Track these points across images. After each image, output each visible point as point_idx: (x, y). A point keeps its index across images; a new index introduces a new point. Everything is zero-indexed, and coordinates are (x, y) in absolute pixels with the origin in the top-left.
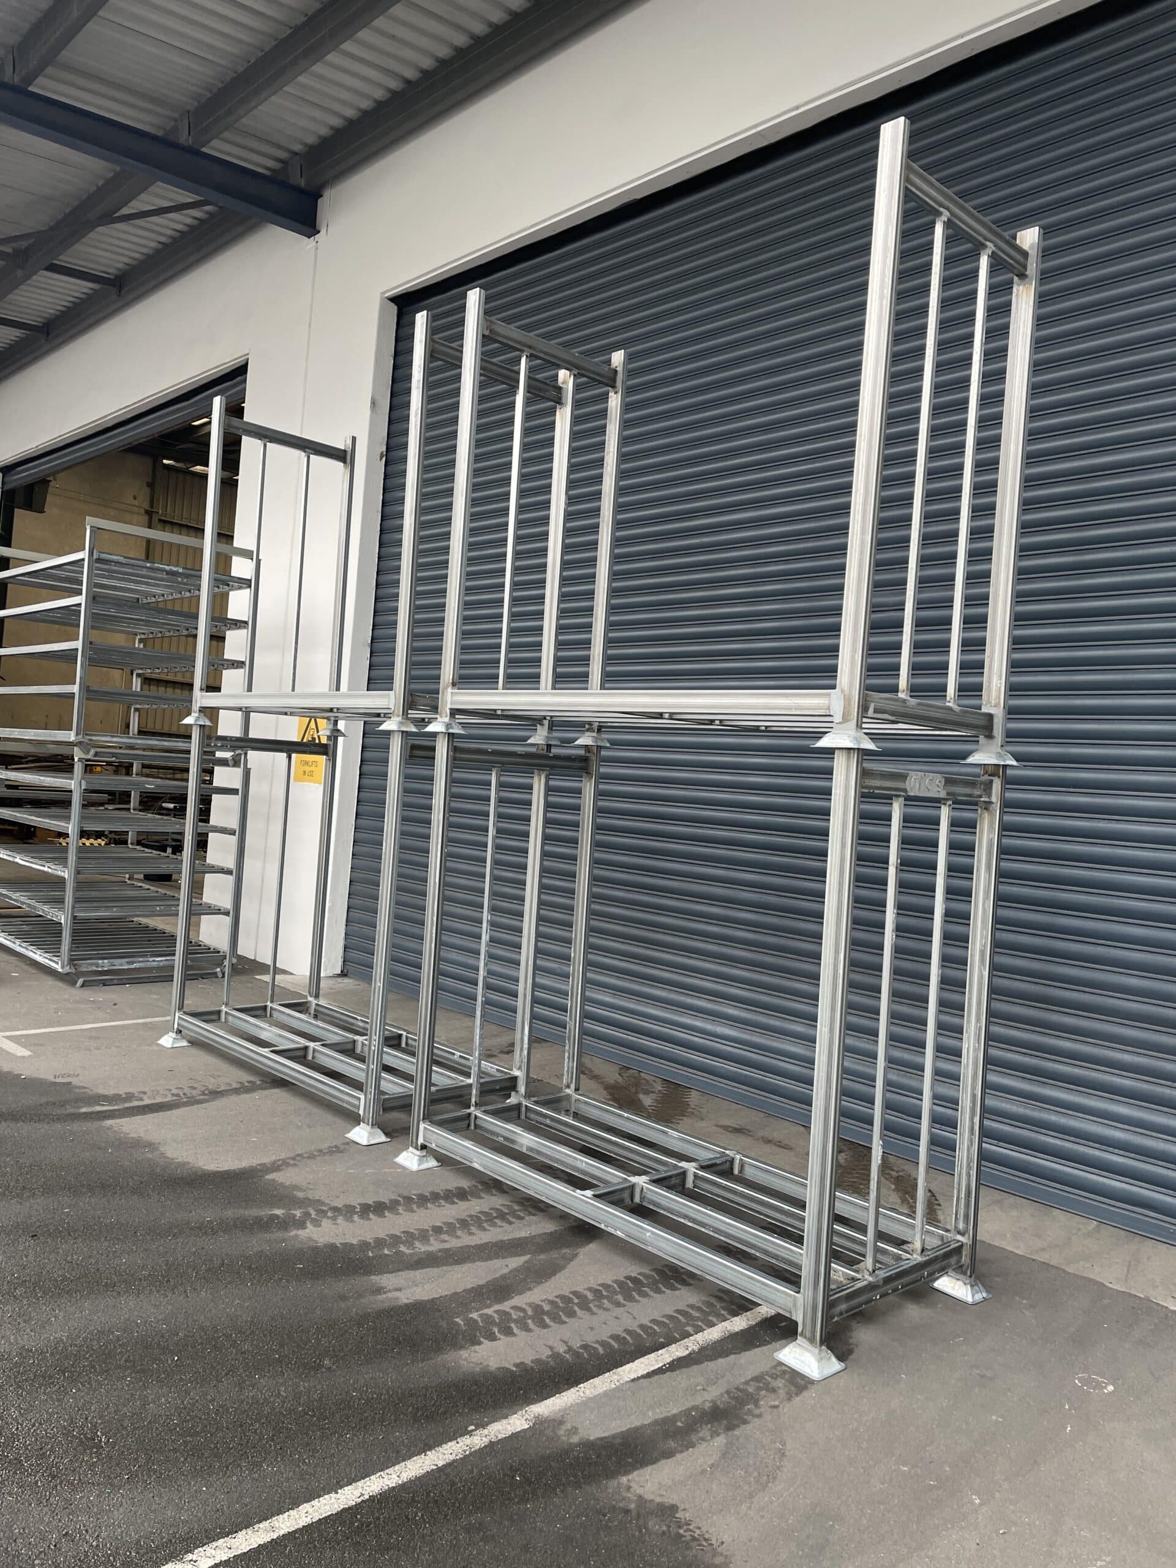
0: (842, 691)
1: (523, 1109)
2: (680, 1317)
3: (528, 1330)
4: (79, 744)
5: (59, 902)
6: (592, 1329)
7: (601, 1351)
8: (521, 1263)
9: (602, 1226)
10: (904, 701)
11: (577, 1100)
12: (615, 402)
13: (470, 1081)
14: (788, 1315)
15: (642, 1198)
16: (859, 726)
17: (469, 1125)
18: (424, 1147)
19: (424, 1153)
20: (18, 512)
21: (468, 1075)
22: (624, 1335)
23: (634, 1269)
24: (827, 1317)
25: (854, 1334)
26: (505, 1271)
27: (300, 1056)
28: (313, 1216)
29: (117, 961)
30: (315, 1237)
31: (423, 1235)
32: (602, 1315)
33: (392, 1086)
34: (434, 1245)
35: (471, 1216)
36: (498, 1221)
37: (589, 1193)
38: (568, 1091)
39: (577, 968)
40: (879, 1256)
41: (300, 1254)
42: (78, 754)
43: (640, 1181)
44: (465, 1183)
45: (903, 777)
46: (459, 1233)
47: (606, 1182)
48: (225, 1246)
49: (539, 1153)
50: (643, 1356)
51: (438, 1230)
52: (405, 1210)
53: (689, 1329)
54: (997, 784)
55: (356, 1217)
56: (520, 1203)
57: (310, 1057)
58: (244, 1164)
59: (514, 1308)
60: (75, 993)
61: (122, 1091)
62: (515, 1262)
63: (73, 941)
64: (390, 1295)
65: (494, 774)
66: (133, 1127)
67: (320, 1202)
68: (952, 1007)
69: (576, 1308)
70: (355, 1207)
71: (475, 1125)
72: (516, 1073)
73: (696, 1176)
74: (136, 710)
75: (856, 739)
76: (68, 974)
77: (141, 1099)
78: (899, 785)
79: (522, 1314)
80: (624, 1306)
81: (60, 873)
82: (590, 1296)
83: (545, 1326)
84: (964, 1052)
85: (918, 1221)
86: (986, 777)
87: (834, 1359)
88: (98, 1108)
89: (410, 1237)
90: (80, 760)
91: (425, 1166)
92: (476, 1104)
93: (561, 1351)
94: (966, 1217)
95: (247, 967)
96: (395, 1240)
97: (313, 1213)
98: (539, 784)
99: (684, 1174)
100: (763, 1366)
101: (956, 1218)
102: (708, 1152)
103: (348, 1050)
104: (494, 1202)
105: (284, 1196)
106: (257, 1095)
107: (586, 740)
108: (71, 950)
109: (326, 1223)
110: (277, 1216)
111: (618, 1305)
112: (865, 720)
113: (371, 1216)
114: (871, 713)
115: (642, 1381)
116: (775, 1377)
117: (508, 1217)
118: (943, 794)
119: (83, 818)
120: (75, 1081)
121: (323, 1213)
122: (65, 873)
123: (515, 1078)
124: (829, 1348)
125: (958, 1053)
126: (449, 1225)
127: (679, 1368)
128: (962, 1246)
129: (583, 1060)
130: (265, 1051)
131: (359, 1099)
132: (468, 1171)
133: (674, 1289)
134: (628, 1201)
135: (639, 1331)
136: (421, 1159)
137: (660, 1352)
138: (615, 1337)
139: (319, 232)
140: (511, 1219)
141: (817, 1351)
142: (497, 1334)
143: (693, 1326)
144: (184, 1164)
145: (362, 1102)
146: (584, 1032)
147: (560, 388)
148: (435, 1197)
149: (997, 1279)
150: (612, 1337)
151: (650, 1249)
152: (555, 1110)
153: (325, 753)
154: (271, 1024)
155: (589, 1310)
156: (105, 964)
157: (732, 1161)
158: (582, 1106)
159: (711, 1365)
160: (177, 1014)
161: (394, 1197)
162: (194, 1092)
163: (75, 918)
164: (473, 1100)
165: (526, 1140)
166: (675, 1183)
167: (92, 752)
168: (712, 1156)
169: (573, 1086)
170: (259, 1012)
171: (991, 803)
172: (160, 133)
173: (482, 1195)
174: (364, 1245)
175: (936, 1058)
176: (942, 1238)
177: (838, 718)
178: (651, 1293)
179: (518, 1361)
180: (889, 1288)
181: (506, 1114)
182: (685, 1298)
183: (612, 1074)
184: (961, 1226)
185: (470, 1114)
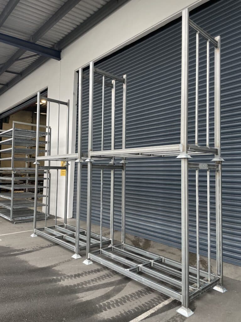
0: (182, 144)
1: (112, 248)
2: (152, 301)
3: (114, 307)
4: (13, 170)
5: (10, 205)
6: (130, 306)
7: (133, 312)
8: (112, 289)
9: (132, 278)
10: (197, 146)
11: (125, 245)
12: (124, 86)
13: (100, 242)
14: (179, 300)
15: (141, 270)
16: (187, 152)
17: (100, 253)
18: (89, 259)
19: (89, 260)
20: (3, 123)
21: (99, 240)
22: (138, 307)
23: (140, 289)
24: (189, 300)
25: (195, 303)
26: (109, 291)
27: (61, 238)
28: (63, 278)
29: (23, 218)
30: (63, 284)
31: (89, 282)
32: (133, 302)
33: (82, 244)
34: (92, 285)
35: (100, 276)
36: (107, 277)
37: (128, 270)
38: (123, 243)
39: (123, 214)
40: (200, 283)
41: (59, 289)
42: (13, 172)
43: (140, 265)
44: (99, 268)
45: (198, 165)
46: (98, 281)
47: (133, 266)
48: (42, 287)
49: (116, 259)
50: (143, 313)
51: (93, 280)
52: (85, 275)
53: (155, 305)
54: (220, 166)
55: (73, 278)
56: (112, 272)
57: (64, 238)
58: (47, 265)
59: (111, 301)
60: (14, 225)
61: (21, 248)
62: (111, 288)
63: (13, 214)
64: (81, 299)
65: (101, 171)
66: (22, 257)
67: (65, 274)
68: (213, 219)
69: (126, 300)
70: (73, 275)
71: (101, 253)
72: (111, 239)
73: (154, 263)
74: (27, 162)
75: (186, 155)
76: (12, 221)
77: (25, 250)
78: (197, 166)
79: (113, 303)
80: (138, 299)
81: (10, 199)
82: (130, 297)
83: (118, 306)
84: (217, 230)
85: (209, 273)
86: (217, 164)
87: (191, 311)
88: (15, 253)
89: (86, 283)
90: (13, 173)
91: (90, 264)
92: (101, 248)
93: (123, 313)
94: (220, 271)
95: (51, 217)
96: (82, 284)
97: (63, 277)
98: (112, 173)
99: (151, 263)
100: (174, 314)
101: (218, 272)
102: (156, 257)
103: (73, 236)
104: (106, 272)
105: (57, 273)
106: (52, 248)
107: (122, 162)
108: (12, 216)
109: (66, 280)
110: (54, 279)
111: (137, 299)
112: (188, 151)
113: (77, 277)
114: (189, 149)
115: (143, 320)
116: (177, 317)
117: (109, 276)
118: (207, 169)
119: (14, 186)
120: (11, 246)
121: (65, 277)
122: (11, 199)
123: (111, 241)
124: (190, 308)
125: (215, 230)
126: (95, 279)
127: (153, 316)
128: (219, 279)
129: (126, 235)
130: (53, 237)
131: (74, 248)
132: (99, 264)
133: (150, 293)
134: (138, 271)
135: (142, 306)
136: (89, 262)
137: (148, 312)
138: (136, 308)
139: (61, 59)
140: (110, 277)
141: (187, 309)
142: (107, 309)
143: (155, 304)
144: (33, 266)
145: (75, 248)
146: (126, 228)
147: (112, 84)
148: (92, 272)
149: (228, 286)
150: (135, 308)
151: (143, 283)
152: (119, 248)
153: (66, 169)
154: (56, 231)
155: (129, 300)
156: (20, 218)
157: (162, 259)
158: (126, 247)
159: (160, 315)
160: (35, 229)
161: (82, 272)
162: (37, 248)
163: (13, 208)
164: (101, 247)
165: (113, 256)
166: (149, 266)
167: (16, 172)
168: (157, 258)
169: (124, 242)
170: (53, 228)
171: (219, 170)
172: (27, 40)
173: (103, 270)
174: (75, 286)
175: (210, 232)
176: (214, 276)
177: (181, 151)
178: (145, 295)
179: (112, 316)
180: (203, 291)
181: (108, 250)
182: (153, 296)
183: (133, 238)
184: (219, 274)
185: (100, 250)
